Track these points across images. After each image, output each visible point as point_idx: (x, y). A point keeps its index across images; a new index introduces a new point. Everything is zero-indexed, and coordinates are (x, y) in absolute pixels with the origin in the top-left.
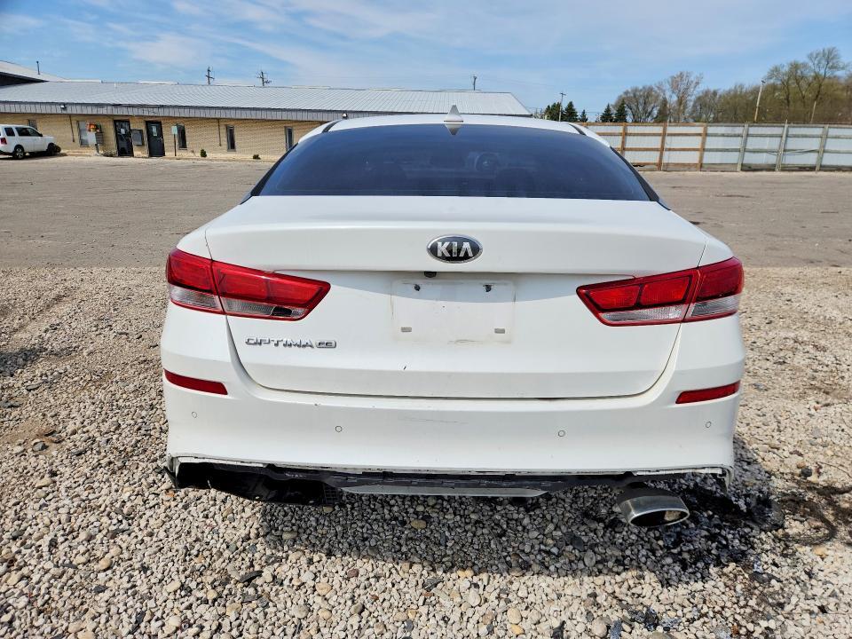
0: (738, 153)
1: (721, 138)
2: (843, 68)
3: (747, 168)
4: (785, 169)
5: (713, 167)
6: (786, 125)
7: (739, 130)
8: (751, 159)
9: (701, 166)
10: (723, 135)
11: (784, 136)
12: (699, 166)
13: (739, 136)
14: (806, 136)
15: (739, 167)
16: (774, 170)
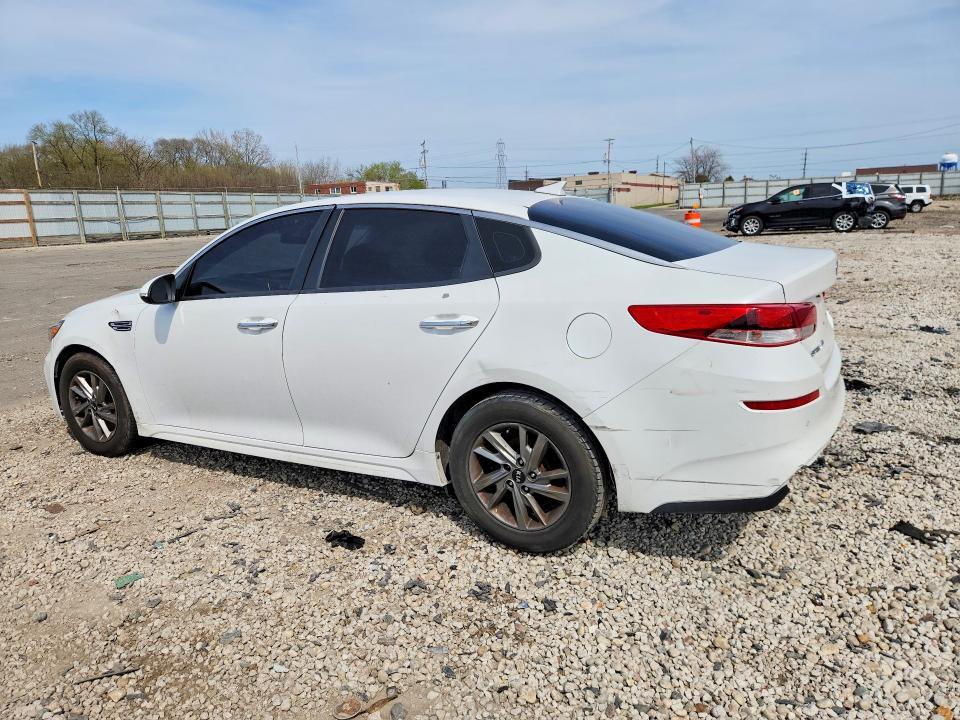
0: (74, 223)
1: (51, 207)
2: (112, 133)
3: (92, 239)
4: (132, 237)
5: (52, 240)
6: (118, 192)
7: (68, 197)
8: (93, 229)
9: (36, 240)
10: (51, 203)
11: (120, 203)
12: (34, 239)
13: (70, 204)
14: (141, 203)
15: (83, 238)
16: (121, 239)
